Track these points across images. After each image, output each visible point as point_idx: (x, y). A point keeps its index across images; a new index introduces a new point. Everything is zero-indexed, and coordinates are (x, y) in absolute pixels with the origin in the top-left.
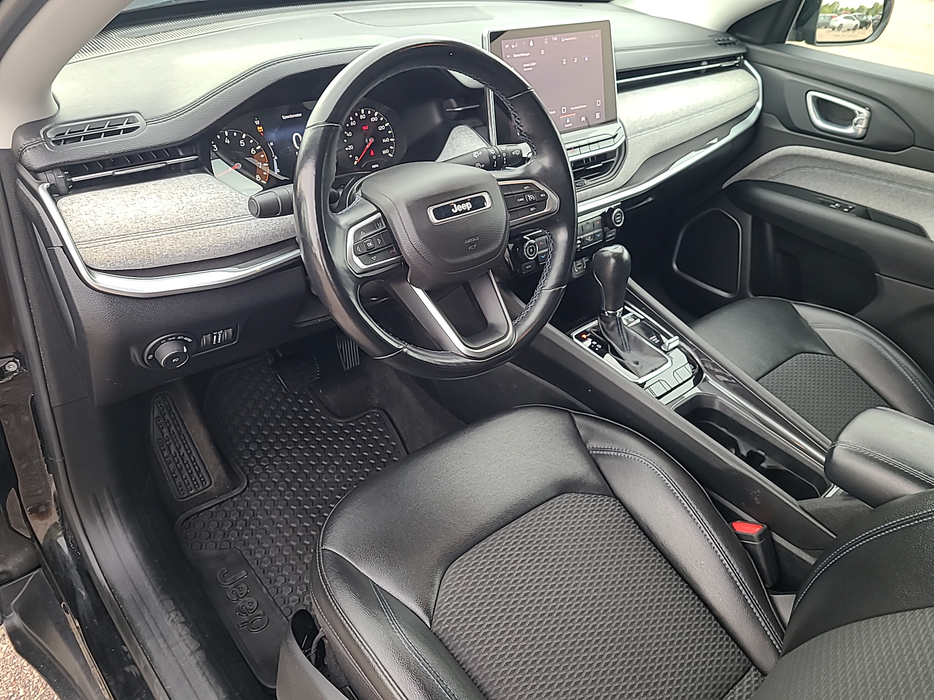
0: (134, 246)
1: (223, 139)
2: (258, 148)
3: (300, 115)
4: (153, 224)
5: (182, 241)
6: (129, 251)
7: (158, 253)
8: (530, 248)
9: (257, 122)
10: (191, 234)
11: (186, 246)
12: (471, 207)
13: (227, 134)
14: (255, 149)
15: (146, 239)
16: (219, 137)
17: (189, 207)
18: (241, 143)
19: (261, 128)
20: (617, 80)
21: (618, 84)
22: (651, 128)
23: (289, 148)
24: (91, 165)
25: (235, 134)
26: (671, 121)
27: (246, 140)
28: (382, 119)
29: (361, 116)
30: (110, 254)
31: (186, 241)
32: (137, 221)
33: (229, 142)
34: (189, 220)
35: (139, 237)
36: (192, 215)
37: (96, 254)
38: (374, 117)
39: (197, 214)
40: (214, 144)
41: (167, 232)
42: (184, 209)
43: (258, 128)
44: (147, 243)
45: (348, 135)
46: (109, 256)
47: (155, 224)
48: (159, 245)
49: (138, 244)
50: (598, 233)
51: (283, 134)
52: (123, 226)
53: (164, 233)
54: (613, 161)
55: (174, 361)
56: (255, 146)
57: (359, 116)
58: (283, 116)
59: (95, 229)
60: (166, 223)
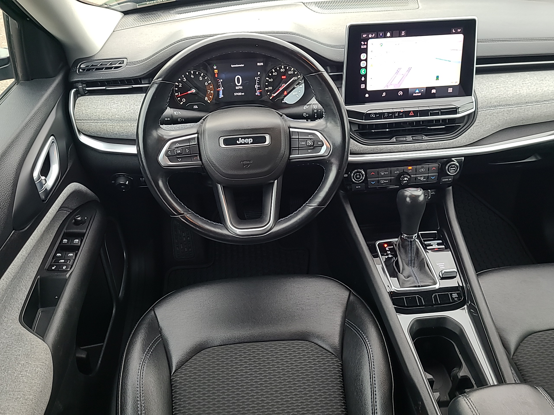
0: (100, 126)
1: (189, 76)
2: (209, 82)
3: (243, 65)
4: (112, 117)
5: (124, 128)
6: (98, 128)
7: (112, 132)
8: (357, 175)
9: (215, 67)
10: (129, 125)
11: (126, 131)
12: (252, 141)
13: (192, 73)
14: (207, 83)
15: (107, 124)
16: (187, 74)
17: (132, 111)
18: (200, 78)
19: (217, 71)
20: (476, 64)
21: (476, 68)
22: (509, 105)
23: (232, 84)
24: (102, 83)
25: (197, 73)
26: (537, 102)
27: (203, 77)
28: (296, 73)
29: (281, 70)
30: (89, 128)
31: (126, 128)
32: (105, 114)
33: (193, 77)
34: (130, 118)
35: (104, 122)
36: (131, 115)
37: (83, 127)
38: (291, 71)
39: (134, 115)
40: (184, 77)
41: (118, 122)
42: (129, 112)
43: (215, 71)
44: (107, 126)
45: (270, 80)
46: (89, 129)
47: (113, 117)
48: (112, 128)
49: (102, 125)
50: (433, 176)
51: (230, 75)
52: (97, 115)
53: (116, 122)
54: (460, 126)
55: (122, 187)
56: (208, 81)
57: (280, 69)
58: (232, 65)
59: (85, 115)
60: (118, 118)
